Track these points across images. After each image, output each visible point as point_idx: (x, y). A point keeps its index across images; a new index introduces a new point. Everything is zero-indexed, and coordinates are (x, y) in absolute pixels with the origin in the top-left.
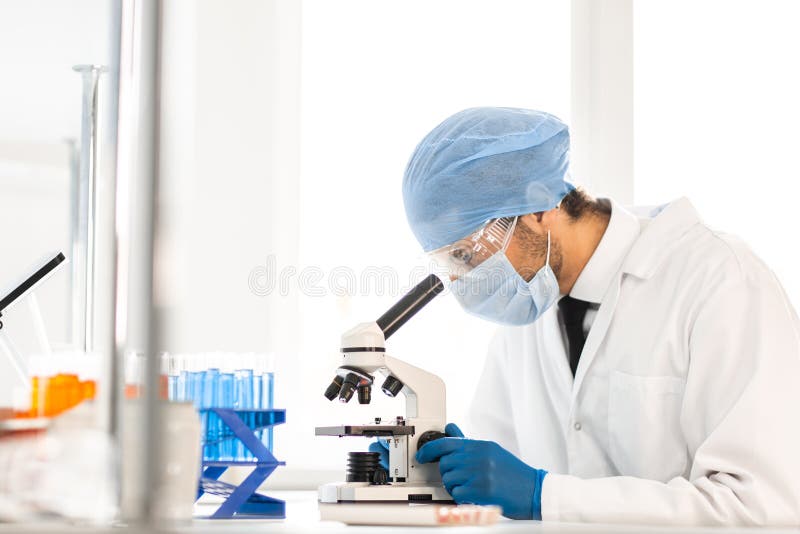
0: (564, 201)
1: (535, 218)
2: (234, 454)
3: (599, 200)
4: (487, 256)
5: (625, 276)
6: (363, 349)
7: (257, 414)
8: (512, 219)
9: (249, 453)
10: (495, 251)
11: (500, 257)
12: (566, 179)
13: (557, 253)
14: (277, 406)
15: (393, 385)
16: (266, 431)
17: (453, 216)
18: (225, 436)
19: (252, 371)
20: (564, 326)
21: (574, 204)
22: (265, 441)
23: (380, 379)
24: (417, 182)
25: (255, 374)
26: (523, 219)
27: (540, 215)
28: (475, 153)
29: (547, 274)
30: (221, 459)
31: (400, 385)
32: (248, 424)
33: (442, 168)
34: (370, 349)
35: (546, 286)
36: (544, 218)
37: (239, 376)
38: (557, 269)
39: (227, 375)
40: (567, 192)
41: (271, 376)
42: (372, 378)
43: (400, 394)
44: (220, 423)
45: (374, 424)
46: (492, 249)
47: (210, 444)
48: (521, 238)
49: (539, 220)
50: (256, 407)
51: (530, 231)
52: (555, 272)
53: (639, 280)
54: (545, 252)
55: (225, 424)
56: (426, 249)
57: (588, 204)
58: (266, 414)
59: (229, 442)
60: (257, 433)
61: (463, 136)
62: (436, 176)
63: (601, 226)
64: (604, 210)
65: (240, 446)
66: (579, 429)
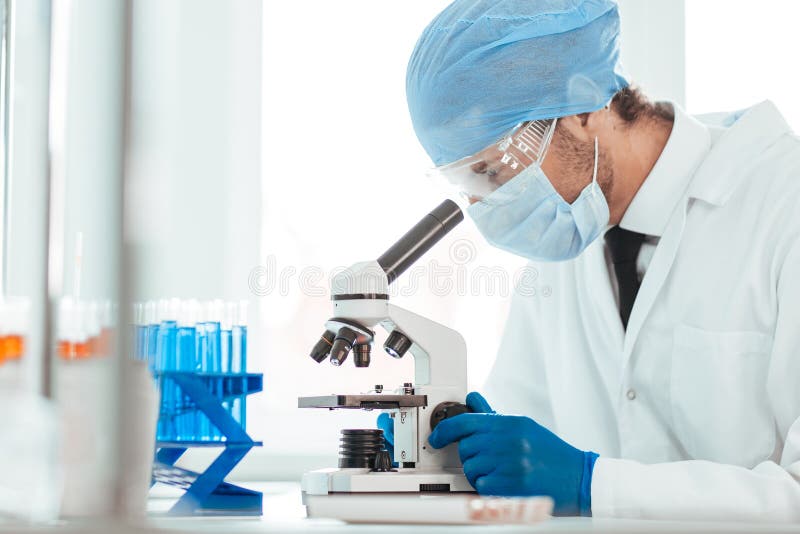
0: (616, 100)
1: (579, 120)
2: (196, 431)
3: (658, 104)
4: (519, 170)
5: (692, 201)
6: (361, 297)
7: (226, 379)
8: (550, 122)
9: (216, 430)
10: (528, 163)
11: (535, 171)
12: (617, 71)
13: (606, 167)
14: (251, 370)
15: (399, 343)
16: (237, 402)
17: (473, 119)
18: (185, 409)
19: (219, 324)
20: (612, 266)
21: (628, 105)
22: (236, 414)
23: (382, 334)
24: (426, 76)
25: (224, 327)
26: (563, 122)
27: (585, 116)
28: (501, 37)
29: (593, 193)
30: (179, 438)
31: (408, 343)
32: (215, 392)
33: (459, 57)
34: (370, 297)
35: (592, 209)
36: (590, 121)
37: (201, 330)
38: (606, 188)
39: (187, 329)
40: (619, 89)
41: (244, 330)
42: (372, 334)
43: (408, 354)
44: (178, 391)
45: (374, 393)
46: (525, 160)
47: (167, 419)
48: (561, 147)
49: (584, 124)
50: (225, 369)
51: (572, 138)
52: (604, 193)
53: (710, 207)
54: (591, 165)
55: (184, 392)
56: (438, 162)
57: (643, 107)
58: (237, 380)
59: (190, 416)
60: (225, 405)
61: (485, 15)
62: (451, 68)
63: (661, 135)
64: (665, 117)
65: (204, 421)
66: (634, 397)
